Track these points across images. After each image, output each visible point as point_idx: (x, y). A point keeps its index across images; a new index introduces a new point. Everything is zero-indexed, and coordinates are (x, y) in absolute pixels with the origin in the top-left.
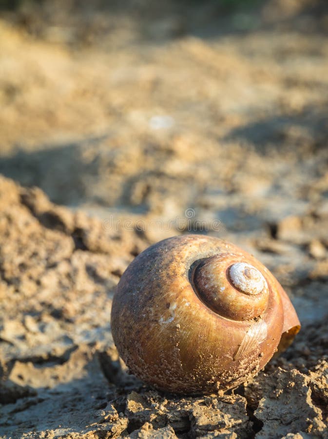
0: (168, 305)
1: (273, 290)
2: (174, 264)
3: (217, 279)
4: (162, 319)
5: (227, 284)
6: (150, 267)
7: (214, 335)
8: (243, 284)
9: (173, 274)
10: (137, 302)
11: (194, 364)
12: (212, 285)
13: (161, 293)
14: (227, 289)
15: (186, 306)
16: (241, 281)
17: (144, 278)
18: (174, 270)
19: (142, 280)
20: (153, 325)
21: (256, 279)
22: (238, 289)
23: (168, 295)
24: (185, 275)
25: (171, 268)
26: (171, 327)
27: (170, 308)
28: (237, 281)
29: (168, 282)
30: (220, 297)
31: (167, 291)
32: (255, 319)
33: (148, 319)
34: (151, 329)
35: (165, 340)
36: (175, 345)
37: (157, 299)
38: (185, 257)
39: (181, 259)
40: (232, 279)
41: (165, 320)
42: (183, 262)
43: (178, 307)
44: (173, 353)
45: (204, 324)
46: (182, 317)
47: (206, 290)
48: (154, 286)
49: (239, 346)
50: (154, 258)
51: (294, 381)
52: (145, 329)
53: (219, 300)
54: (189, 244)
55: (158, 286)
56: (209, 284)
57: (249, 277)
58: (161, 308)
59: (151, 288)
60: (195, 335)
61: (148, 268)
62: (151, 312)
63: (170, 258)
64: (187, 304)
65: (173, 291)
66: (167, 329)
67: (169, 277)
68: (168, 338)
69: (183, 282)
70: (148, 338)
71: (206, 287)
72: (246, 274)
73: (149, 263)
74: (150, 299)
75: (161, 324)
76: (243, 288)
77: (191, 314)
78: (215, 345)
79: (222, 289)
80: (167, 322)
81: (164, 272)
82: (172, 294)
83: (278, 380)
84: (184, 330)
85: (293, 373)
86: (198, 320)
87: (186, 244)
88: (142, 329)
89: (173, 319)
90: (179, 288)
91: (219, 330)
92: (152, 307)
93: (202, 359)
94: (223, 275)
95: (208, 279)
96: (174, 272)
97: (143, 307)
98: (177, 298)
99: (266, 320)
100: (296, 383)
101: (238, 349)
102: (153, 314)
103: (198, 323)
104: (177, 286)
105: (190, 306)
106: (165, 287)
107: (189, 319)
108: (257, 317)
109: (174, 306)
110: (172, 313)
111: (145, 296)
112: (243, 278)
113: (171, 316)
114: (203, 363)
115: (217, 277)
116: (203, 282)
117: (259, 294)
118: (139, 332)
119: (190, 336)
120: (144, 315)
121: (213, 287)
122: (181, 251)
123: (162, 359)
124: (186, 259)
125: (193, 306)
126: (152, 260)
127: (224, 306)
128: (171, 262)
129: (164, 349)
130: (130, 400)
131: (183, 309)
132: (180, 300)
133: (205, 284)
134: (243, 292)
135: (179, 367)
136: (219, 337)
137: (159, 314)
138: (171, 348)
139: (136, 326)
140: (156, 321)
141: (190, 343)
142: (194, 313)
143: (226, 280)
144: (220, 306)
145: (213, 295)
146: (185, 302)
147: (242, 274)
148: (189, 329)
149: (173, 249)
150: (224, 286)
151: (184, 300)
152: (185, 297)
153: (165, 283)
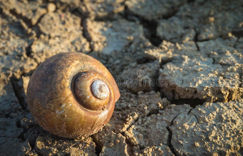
0: (61, 105)
1: (111, 92)
2: (64, 80)
3: (85, 91)
4: (57, 111)
5: (91, 95)
6: (51, 80)
7: (83, 120)
8: (99, 95)
9: (63, 87)
10: (44, 99)
11: (72, 131)
12: (83, 94)
13: (57, 98)
14: (90, 97)
15: (70, 106)
16: (97, 93)
17: (48, 87)
18: (64, 84)
19: (47, 88)
20: (52, 113)
21: (105, 92)
22: (96, 97)
23: (61, 99)
24: (69, 87)
25: (62, 83)
26: (62, 115)
27: (62, 106)
28: (96, 93)
29: (61, 92)
30: (87, 101)
31: (60, 97)
32: (103, 109)
33: (50, 109)
34: (51, 115)
35: (58, 121)
36: (64, 124)
37: (55, 100)
38: (69, 76)
39: (67, 77)
40: (93, 92)
41: (59, 112)
42: (68, 79)
43: (66, 106)
44: (62, 126)
45: (79, 115)
46: (68, 111)
47: (80, 97)
48: (54, 93)
49: (95, 124)
50: (53, 75)
51: (119, 140)
52: (48, 114)
53: (86, 102)
54: (71, 66)
55: (56, 93)
56: (82, 94)
57: (102, 92)
58: (57, 106)
59: (52, 94)
60: (74, 120)
61: (50, 81)
62: (52, 107)
63: (62, 76)
64: (70, 105)
65: (64, 97)
66: (60, 116)
67: (61, 88)
68: (60, 120)
69: (68, 92)
70: (49, 118)
71: (80, 95)
72: (100, 89)
73: (50, 77)
74: (51, 99)
75: (57, 113)
76: (99, 97)
77: (72, 110)
78: (83, 124)
79: (88, 97)
80: (60, 113)
81: (59, 85)
82: (63, 99)
83: (111, 138)
84: (69, 117)
85: (119, 136)
86: (76, 113)
87: (69, 66)
88: (46, 113)
89: (63, 111)
90: (67, 95)
91: (86, 117)
92: (52, 104)
93: (76, 130)
94: (88, 89)
95: (81, 91)
96: (64, 86)
97: (47, 103)
98: (65, 101)
99: (108, 108)
100: (120, 141)
101: (94, 125)
102: (52, 108)
103: (76, 114)
104: (66, 94)
105: (72, 106)
106: (59, 94)
107: (71, 112)
108: (103, 108)
109: (64, 105)
110: (62, 108)
111: (49, 97)
112: (99, 92)
113: (62, 110)
114: (76, 131)
115: (86, 91)
116: (78, 92)
117: (106, 98)
118: (45, 114)
119: (71, 120)
120: (48, 107)
121: (83, 96)
122: (67, 71)
123: (56, 128)
124: (70, 77)
125: (73, 106)
126: (52, 76)
127: (88, 105)
128: (62, 79)
129: (58, 124)
130: (38, 141)
131: (68, 107)
132: (67, 103)
133: (79, 94)
134: (99, 99)
135: (64, 132)
136: (85, 121)
137: (56, 109)
138: (61, 124)
139: (44, 111)
140: (54, 111)
141: (71, 123)
142: (74, 109)
143: (90, 92)
144: (86, 105)
145: (83, 100)
146: (69, 104)
147: (98, 89)
148: (71, 117)
149: (63, 70)
150: (89, 96)
151: (69, 102)
152: (69, 101)
153: (59, 92)
